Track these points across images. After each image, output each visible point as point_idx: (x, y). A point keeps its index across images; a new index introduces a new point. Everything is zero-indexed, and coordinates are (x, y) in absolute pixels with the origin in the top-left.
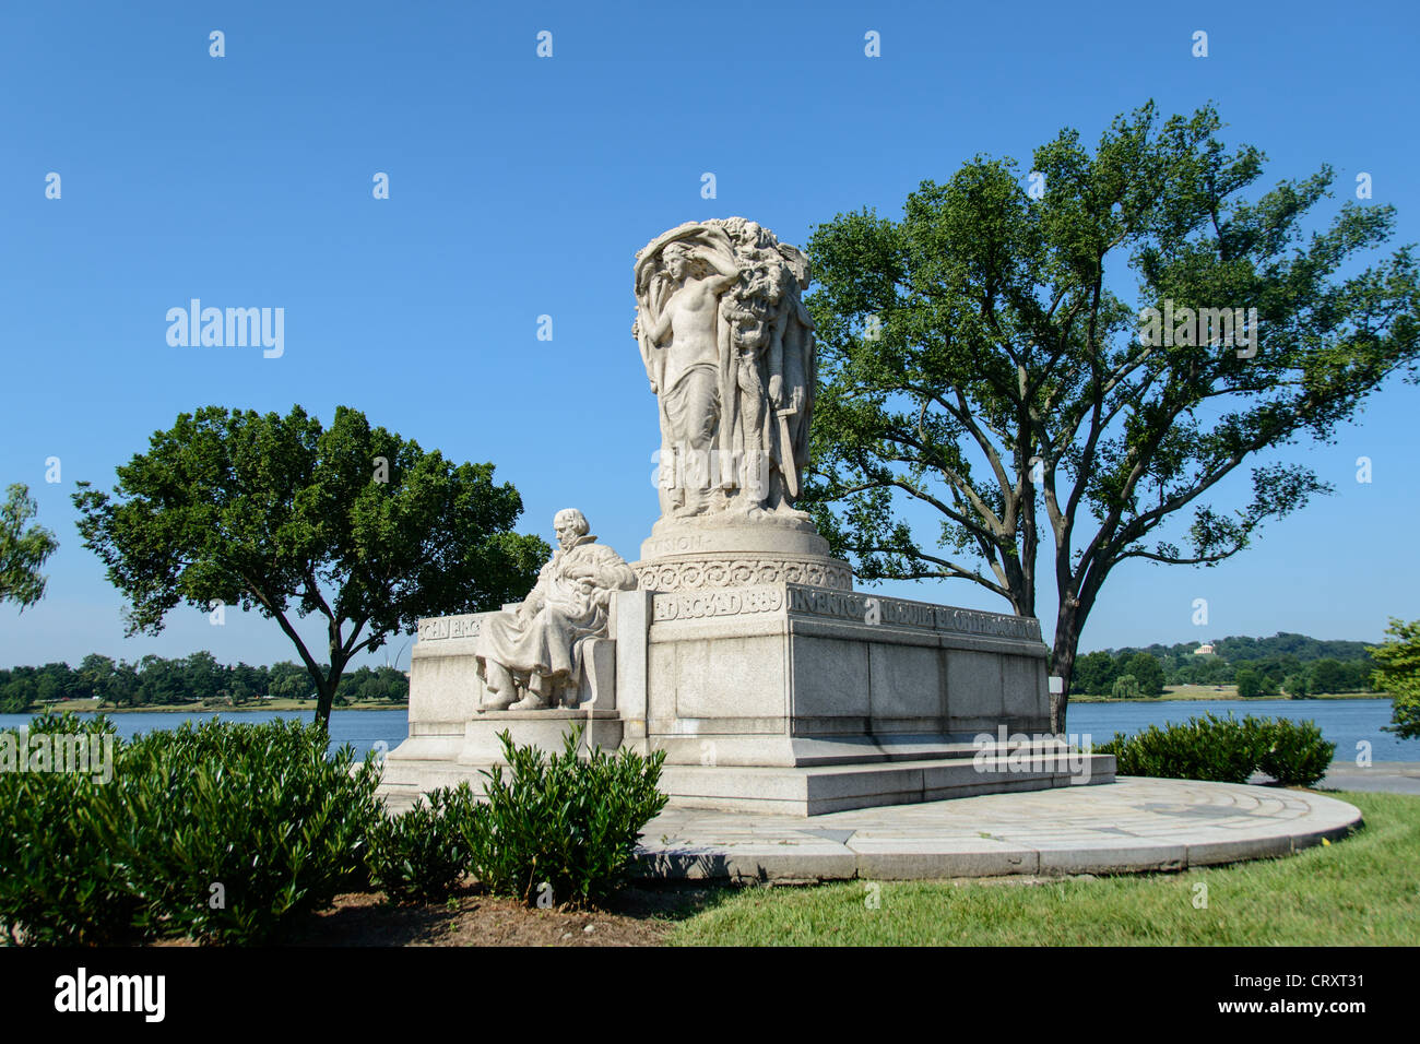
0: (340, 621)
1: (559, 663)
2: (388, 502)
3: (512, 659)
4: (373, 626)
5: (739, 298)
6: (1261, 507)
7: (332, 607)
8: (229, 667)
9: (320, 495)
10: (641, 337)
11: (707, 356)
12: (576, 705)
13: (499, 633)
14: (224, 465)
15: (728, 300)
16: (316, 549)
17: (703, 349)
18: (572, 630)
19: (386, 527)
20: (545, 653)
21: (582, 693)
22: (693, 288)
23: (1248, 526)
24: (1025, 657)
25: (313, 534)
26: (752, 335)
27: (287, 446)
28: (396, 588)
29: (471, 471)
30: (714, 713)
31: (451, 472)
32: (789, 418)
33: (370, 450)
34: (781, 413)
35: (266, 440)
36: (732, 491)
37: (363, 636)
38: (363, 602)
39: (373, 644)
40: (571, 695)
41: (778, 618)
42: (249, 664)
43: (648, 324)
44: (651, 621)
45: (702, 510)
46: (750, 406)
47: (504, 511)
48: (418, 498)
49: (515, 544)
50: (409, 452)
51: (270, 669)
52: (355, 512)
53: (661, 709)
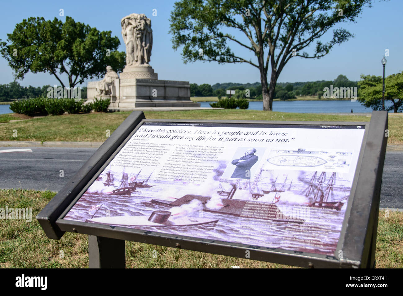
0: (71, 75)
1: (107, 89)
2: (83, 44)
3: (101, 88)
4: (81, 76)
5: (136, 30)
6: (334, 42)
7: (69, 72)
8: (26, 87)
9: (65, 43)
10: (123, 34)
11: (132, 39)
12: (110, 95)
13: (99, 85)
14: (37, 34)
15: (135, 29)
16: (65, 58)
17: (131, 38)
18: (109, 85)
19: (82, 52)
20: (105, 88)
21: (111, 93)
22: (130, 27)
23: (330, 47)
24: (184, 88)
25: (64, 54)
26: (139, 36)
27: (54, 29)
28: (87, 66)
29: (105, 33)
30: (127, 96)
31: (99, 34)
32: (146, 49)
33: (76, 30)
34: (145, 48)
35: (48, 28)
36: (137, 61)
37: (78, 80)
38: (78, 71)
39: (81, 82)
40: (109, 94)
41: (134, 83)
42: (33, 86)
43: (124, 32)
44: (120, 83)
45: (132, 64)
46: (139, 47)
47: (115, 44)
48: (90, 43)
49: (117, 55)
50: (87, 28)
51: (41, 88)
52: (74, 48)
53: (121, 95)
